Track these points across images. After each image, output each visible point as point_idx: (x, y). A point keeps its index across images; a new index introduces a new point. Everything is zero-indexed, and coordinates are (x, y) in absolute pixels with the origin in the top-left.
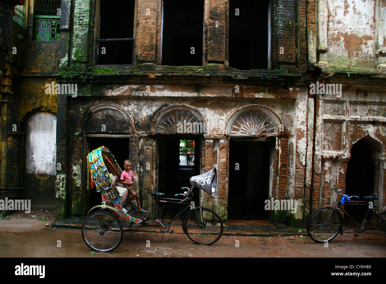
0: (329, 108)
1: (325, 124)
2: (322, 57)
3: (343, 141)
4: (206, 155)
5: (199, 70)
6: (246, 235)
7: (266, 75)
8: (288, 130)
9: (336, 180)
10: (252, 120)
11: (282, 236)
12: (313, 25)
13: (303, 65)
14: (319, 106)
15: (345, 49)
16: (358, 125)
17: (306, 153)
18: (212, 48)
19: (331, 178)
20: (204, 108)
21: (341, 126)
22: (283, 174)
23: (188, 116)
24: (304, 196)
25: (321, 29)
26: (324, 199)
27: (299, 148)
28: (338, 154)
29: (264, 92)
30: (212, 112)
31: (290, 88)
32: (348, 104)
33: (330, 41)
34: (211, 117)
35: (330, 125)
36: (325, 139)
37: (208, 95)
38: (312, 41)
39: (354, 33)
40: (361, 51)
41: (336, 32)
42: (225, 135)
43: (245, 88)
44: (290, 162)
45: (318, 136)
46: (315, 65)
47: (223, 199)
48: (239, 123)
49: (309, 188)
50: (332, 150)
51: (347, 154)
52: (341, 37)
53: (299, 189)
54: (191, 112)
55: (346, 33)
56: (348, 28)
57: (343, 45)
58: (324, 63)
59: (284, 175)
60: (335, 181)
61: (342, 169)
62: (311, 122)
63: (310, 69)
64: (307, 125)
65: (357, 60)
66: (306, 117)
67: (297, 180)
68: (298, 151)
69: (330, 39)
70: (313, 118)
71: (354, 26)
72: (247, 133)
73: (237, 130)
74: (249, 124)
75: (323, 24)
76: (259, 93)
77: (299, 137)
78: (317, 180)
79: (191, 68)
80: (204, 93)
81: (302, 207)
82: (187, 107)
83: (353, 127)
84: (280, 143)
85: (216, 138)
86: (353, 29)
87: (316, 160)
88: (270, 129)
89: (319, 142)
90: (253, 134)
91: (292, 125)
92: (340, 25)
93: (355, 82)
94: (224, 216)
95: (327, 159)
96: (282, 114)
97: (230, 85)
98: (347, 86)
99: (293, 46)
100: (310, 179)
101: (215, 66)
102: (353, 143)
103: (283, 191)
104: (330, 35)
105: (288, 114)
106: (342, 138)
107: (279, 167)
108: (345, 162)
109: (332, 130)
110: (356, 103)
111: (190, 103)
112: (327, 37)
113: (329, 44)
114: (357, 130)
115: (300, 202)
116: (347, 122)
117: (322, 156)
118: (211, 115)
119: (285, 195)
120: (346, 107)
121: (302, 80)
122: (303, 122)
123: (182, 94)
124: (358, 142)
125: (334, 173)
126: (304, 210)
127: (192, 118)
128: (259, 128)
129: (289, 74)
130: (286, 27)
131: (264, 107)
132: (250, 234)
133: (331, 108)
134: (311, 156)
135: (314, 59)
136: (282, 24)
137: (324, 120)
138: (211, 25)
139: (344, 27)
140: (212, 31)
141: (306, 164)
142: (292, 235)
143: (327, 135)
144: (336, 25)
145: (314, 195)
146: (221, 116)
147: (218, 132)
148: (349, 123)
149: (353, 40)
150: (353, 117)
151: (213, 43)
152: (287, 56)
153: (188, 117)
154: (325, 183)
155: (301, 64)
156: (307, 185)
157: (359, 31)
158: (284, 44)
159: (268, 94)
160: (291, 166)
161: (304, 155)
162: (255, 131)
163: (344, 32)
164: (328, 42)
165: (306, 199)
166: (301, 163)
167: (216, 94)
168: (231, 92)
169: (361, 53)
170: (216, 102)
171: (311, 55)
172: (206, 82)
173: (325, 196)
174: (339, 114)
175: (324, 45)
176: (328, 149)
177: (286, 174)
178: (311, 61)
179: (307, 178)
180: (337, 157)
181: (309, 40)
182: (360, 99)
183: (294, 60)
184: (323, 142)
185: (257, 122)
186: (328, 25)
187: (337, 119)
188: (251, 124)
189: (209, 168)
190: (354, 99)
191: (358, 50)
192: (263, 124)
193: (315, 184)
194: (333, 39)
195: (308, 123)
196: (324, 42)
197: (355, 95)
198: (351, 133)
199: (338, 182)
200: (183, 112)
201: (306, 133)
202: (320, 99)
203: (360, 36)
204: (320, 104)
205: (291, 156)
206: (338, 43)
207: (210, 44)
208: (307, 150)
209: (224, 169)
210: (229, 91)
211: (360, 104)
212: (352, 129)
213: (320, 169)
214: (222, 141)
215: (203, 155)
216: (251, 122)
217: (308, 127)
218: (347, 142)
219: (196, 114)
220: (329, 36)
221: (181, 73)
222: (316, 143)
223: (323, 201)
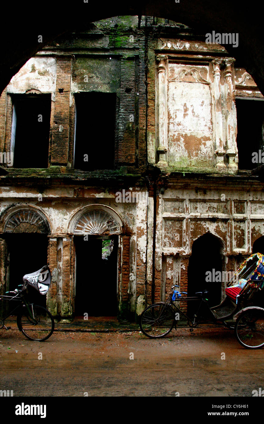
0: (169, 206)
1: (166, 222)
2: (162, 157)
3: (184, 239)
4: (50, 253)
5: (43, 172)
6: (86, 331)
7: (105, 176)
8: (130, 228)
9: (179, 276)
10: (95, 219)
11: (121, 332)
12: (153, 128)
13: (143, 166)
14: (159, 205)
15: (185, 149)
16: (199, 222)
17: (147, 250)
18: (55, 151)
19: (172, 274)
20: (49, 208)
21: (182, 223)
22: (124, 271)
23: (34, 215)
24: (146, 293)
25: (161, 131)
26: (166, 295)
27: (139, 245)
28: (178, 251)
29: (105, 192)
30: (57, 211)
31: (130, 187)
32: (188, 202)
33: (170, 141)
34: (55, 217)
35: (170, 223)
36: (165, 236)
37: (51, 196)
38: (151, 142)
39: (193, 134)
40: (201, 151)
41: (176, 134)
42: (68, 234)
43: (86, 188)
44: (132, 260)
45: (158, 234)
46: (154, 165)
47: (67, 296)
48: (83, 222)
49: (150, 285)
50: (173, 247)
51: (187, 251)
52: (182, 138)
53: (141, 286)
54: (37, 212)
55: (186, 135)
56: (188, 129)
57: (183, 145)
58: (163, 163)
59: (126, 272)
60: (177, 277)
61: (183, 265)
62: (151, 220)
63: (149, 169)
64: (147, 224)
65: (197, 160)
66: (145, 215)
67: (138, 277)
68: (139, 248)
69: (170, 139)
70: (153, 216)
71: (193, 128)
72: (91, 231)
73: (81, 229)
74: (93, 223)
75: (162, 126)
76: (99, 193)
77: (139, 236)
78: (158, 277)
79: (35, 170)
80: (47, 194)
81: (144, 303)
82: (32, 207)
83: (194, 224)
84: (122, 241)
85: (58, 236)
86: (192, 131)
87: (156, 258)
88: (113, 227)
89: (159, 240)
90: (97, 232)
91: (134, 223)
92: (180, 127)
93: (192, 181)
94: (68, 312)
95: (168, 256)
96: (124, 213)
97: (71, 186)
98: (185, 185)
99: (133, 147)
100: (150, 276)
101: (58, 168)
102: (194, 240)
103: (126, 288)
104: (171, 136)
105: (130, 212)
106: (183, 235)
107: (122, 264)
108: (186, 258)
109: (172, 227)
110: (196, 201)
111: (36, 203)
112: (168, 138)
113: (170, 145)
114: (198, 228)
115: (141, 298)
116: (187, 220)
117: (163, 253)
118: (55, 214)
119: (127, 292)
120: (186, 205)
121: (141, 180)
122: (143, 220)
123: (26, 195)
124: (199, 238)
125: (176, 269)
126: (146, 306)
127: (38, 218)
128: (102, 227)
129: (128, 175)
130: (126, 130)
131: (105, 207)
132: (90, 330)
133: (171, 206)
134: (151, 253)
135: (153, 160)
136: (123, 127)
137: (164, 218)
138: (56, 129)
139: (184, 129)
140: (56, 134)
141: (146, 261)
142: (131, 331)
143: (168, 233)
144: (176, 127)
145: (156, 292)
146: (64, 215)
147: (62, 231)
148: (189, 220)
149: (192, 141)
150: (193, 214)
151: (56, 146)
152: (127, 157)
153: (34, 217)
154: (167, 279)
155: (141, 165)
156: (148, 282)
157: (198, 132)
158: (125, 146)
159: (108, 194)
160: (133, 263)
161: (144, 253)
162: (98, 230)
163: (184, 134)
164: (168, 143)
165: (148, 296)
166: (142, 261)
167: (58, 195)
168: (73, 192)
169: (200, 153)
170: (60, 202)
171: (150, 156)
172: (48, 183)
173: (168, 292)
174: (179, 212)
175: (163, 146)
176: (169, 246)
177: (127, 271)
178: (150, 161)
179: (148, 275)
180: (178, 254)
181: (149, 142)
182: (200, 197)
183: (134, 161)
184: (164, 239)
185: (100, 221)
186: (168, 127)
187: (177, 217)
188: (94, 223)
189: (53, 266)
190: (193, 197)
191: (198, 150)
192: (106, 223)
193: (156, 281)
194: (173, 140)
195: (148, 221)
196: (163, 143)
197: (194, 194)
198: (192, 230)
199: (180, 278)
200: (29, 212)
201: (146, 230)
202: (160, 198)
203: (199, 137)
204: (160, 203)
205: (133, 253)
206: (178, 144)
207: (53, 147)
208: (148, 248)
209: (67, 267)
210: (70, 192)
211: (200, 202)
212: (192, 226)
213: (161, 266)
214: (65, 240)
215: (48, 253)
216: (94, 221)
217: (148, 225)
218: (187, 239)
219: (41, 214)
220: (169, 137)
221: (25, 175)
222: (156, 241)
223: (166, 297)
